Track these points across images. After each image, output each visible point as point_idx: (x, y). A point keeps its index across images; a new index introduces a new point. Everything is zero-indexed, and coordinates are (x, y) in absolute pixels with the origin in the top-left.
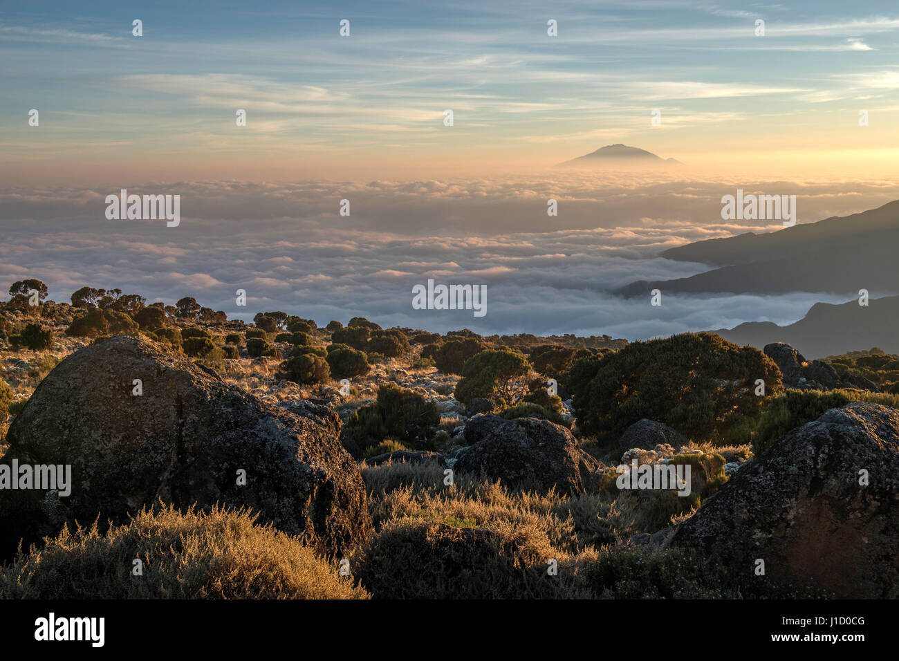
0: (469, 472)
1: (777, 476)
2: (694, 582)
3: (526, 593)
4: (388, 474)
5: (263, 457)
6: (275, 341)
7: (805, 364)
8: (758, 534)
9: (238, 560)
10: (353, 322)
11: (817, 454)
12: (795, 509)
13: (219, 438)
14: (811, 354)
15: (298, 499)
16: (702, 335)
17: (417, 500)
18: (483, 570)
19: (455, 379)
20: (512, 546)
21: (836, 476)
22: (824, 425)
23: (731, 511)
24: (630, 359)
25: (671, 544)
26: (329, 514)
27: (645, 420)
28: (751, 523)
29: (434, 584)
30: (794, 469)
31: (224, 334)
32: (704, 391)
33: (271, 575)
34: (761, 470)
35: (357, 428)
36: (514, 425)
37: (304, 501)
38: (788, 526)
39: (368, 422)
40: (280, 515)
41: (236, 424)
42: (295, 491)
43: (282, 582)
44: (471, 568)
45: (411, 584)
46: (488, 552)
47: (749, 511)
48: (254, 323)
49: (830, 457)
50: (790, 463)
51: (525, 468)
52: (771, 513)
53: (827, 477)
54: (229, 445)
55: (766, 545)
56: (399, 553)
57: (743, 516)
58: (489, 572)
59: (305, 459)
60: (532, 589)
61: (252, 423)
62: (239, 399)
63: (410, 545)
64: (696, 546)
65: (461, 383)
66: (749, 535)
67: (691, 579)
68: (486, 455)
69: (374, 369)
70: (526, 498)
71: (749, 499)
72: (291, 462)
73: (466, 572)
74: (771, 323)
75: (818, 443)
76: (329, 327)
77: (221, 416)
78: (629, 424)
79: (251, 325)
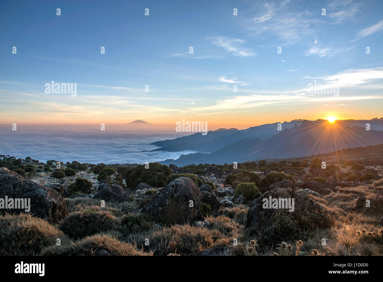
0: (97, 198)
1: (164, 194)
2: (146, 221)
3: (105, 228)
4: (75, 200)
5: (37, 199)
6: (52, 167)
7: (178, 168)
8: (160, 208)
9: (25, 226)
10: (73, 162)
11: (172, 189)
12: (168, 202)
13: (25, 194)
14: (179, 166)
15: (47, 209)
16: (155, 163)
17: (82, 206)
18: (94, 223)
19: (97, 175)
20: (102, 217)
21: (176, 194)
22: (174, 182)
23: (154, 203)
24: (138, 169)
25: (141, 213)
26: (56, 212)
27: (142, 183)
28: (158, 206)
29: (82, 228)
30: (167, 193)
31: (38, 166)
32: (155, 175)
33: (34, 230)
34: (161, 193)
35: (71, 189)
36: (108, 186)
37: (49, 209)
38: (166, 206)
39: (73, 187)
40: (42, 213)
41: (30, 190)
42: (46, 207)
43: (38, 231)
44: (91, 223)
45: (76, 228)
46: (96, 219)
47: (158, 203)
48: (47, 163)
49: (175, 190)
50: (167, 192)
51: (111, 196)
52: (163, 203)
53: (174, 194)
54: (28, 196)
55: (162, 210)
56: (73, 221)
57: (157, 204)
58: (96, 223)
59: (49, 199)
60: (107, 227)
61: (35, 190)
62: (31, 184)
63: (76, 219)
64: (146, 212)
65: (99, 177)
66: (158, 209)
67: (145, 220)
68: (101, 194)
69: (77, 174)
70: (111, 204)
71: (158, 200)
72: (45, 200)
73: (90, 224)
74: (173, 159)
75: (173, 186)
76: (67, 163)
77: (26, 188)
78: (139, 184)
79: (46, 164)
